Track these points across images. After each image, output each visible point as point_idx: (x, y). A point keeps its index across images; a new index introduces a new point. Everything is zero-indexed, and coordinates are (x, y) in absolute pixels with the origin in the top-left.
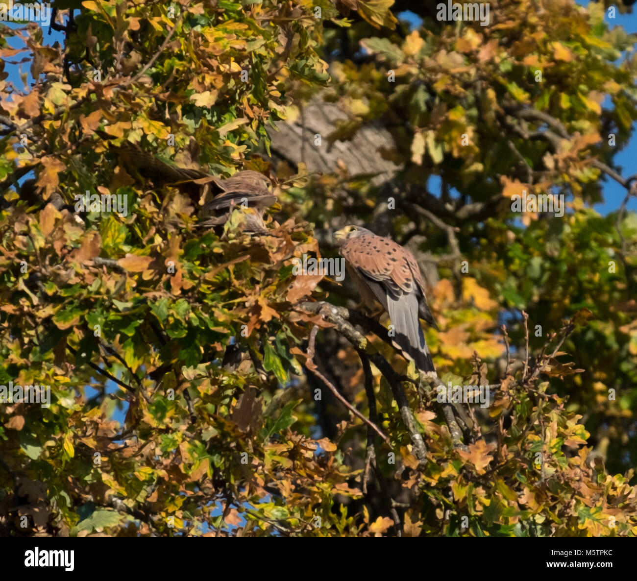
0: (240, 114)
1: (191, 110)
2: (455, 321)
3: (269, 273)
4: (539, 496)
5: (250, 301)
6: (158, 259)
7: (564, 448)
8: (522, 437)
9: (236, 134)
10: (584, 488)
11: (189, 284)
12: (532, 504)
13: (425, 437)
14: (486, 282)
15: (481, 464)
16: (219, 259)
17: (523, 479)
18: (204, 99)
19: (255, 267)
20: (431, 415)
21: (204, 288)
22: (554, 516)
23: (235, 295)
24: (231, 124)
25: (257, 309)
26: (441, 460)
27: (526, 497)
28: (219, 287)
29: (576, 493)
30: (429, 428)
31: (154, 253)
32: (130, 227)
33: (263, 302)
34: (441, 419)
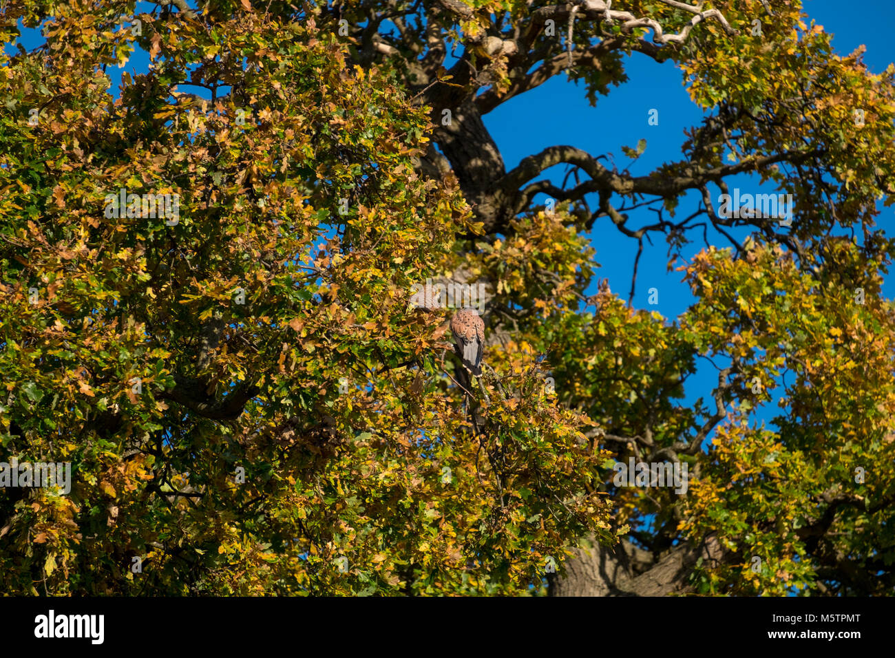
0: (414, 266)
1: (393, 265)
2: (516, 358)
3: (425, 328)
4: (537, 419)
5: (418, 340)
6: (379, 324)
7: (547, 400)
8: (530, 395)
9: (412, 274)
10: (556, 416)
11: (392, 333)
12: (534, 423)
13: (490, 396)
14: (531, 343)
15: (513, 407)
16: (404, 323)
17: (531, 413)
18: (398, 261)
19: (419, 326)
20: (493, 387)
21: (398, 335)
22: (543, 427)
23: (411, 338)
24: (410, 270)
25: (420, 343)
26: (497, 405)
27: (532, 420)
28: (405, 335)
29: (552, 418)
30: (491, 393)
31: (377, 322)
32: (369, 310)
33: (423, 340)
34: (496, 389)
